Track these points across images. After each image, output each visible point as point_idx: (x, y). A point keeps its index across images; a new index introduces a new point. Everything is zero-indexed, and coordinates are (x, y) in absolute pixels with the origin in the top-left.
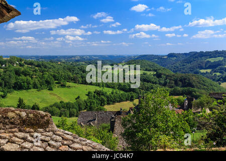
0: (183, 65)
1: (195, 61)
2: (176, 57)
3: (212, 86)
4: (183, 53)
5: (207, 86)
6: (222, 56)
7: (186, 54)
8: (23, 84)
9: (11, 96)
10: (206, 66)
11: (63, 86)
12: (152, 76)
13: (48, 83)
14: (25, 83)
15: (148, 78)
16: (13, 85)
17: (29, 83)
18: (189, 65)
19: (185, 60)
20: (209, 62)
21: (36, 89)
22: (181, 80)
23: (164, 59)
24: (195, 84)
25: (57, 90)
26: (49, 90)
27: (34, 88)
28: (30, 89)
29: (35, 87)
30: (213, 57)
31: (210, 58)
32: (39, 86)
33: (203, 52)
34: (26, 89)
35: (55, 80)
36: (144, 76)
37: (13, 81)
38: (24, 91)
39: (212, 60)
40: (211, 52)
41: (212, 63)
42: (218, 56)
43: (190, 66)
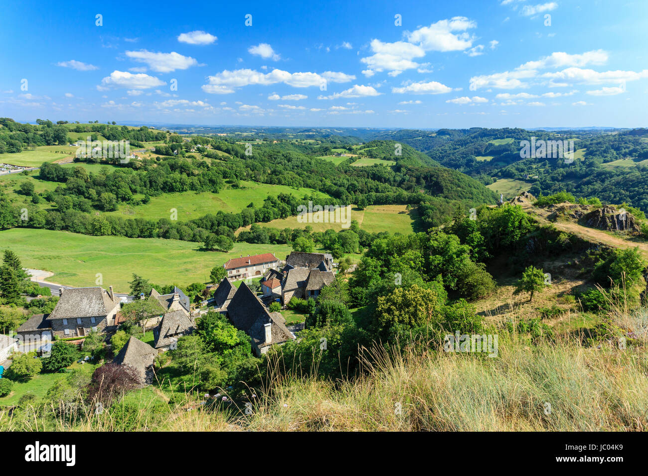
0: (455, 149)
1: (472, 142)
2: (450, 135)
3: (470, 187)
4: (461, 128)
5: (463, 188)
6: (512, 137)
7: (464, 131)
8: (174, 184)
9: (157, 200)
10: (485, 151)
11: (235, 186)
12: (389, 169)
13: (212, 182)
14: (178, 183)
15: (379, 173)
16: (162, 186)
17: (183, 184)
18: (462, 149)
19: (459, 141)
20: (491, 145)
21: (195, 192)
22: (425, 178)
23: (431, 137)
24: (444, 185)
25: (226, 192)
26: (213, 192)
27: (192, 189)
28: (186, 191)
29: (193, 187)
30: (499, 138)
31: (494, 139)
32: (199, 187)
33: (486, 129)
34: (179, 191)
35: (224, 177)
36: (375, 168)
37: (161, 180)
38: (178, 194)
39: (496, 143)
40: (498, 130)
41: (495, 147)
42: (507, 137)
43: (464, 150)
